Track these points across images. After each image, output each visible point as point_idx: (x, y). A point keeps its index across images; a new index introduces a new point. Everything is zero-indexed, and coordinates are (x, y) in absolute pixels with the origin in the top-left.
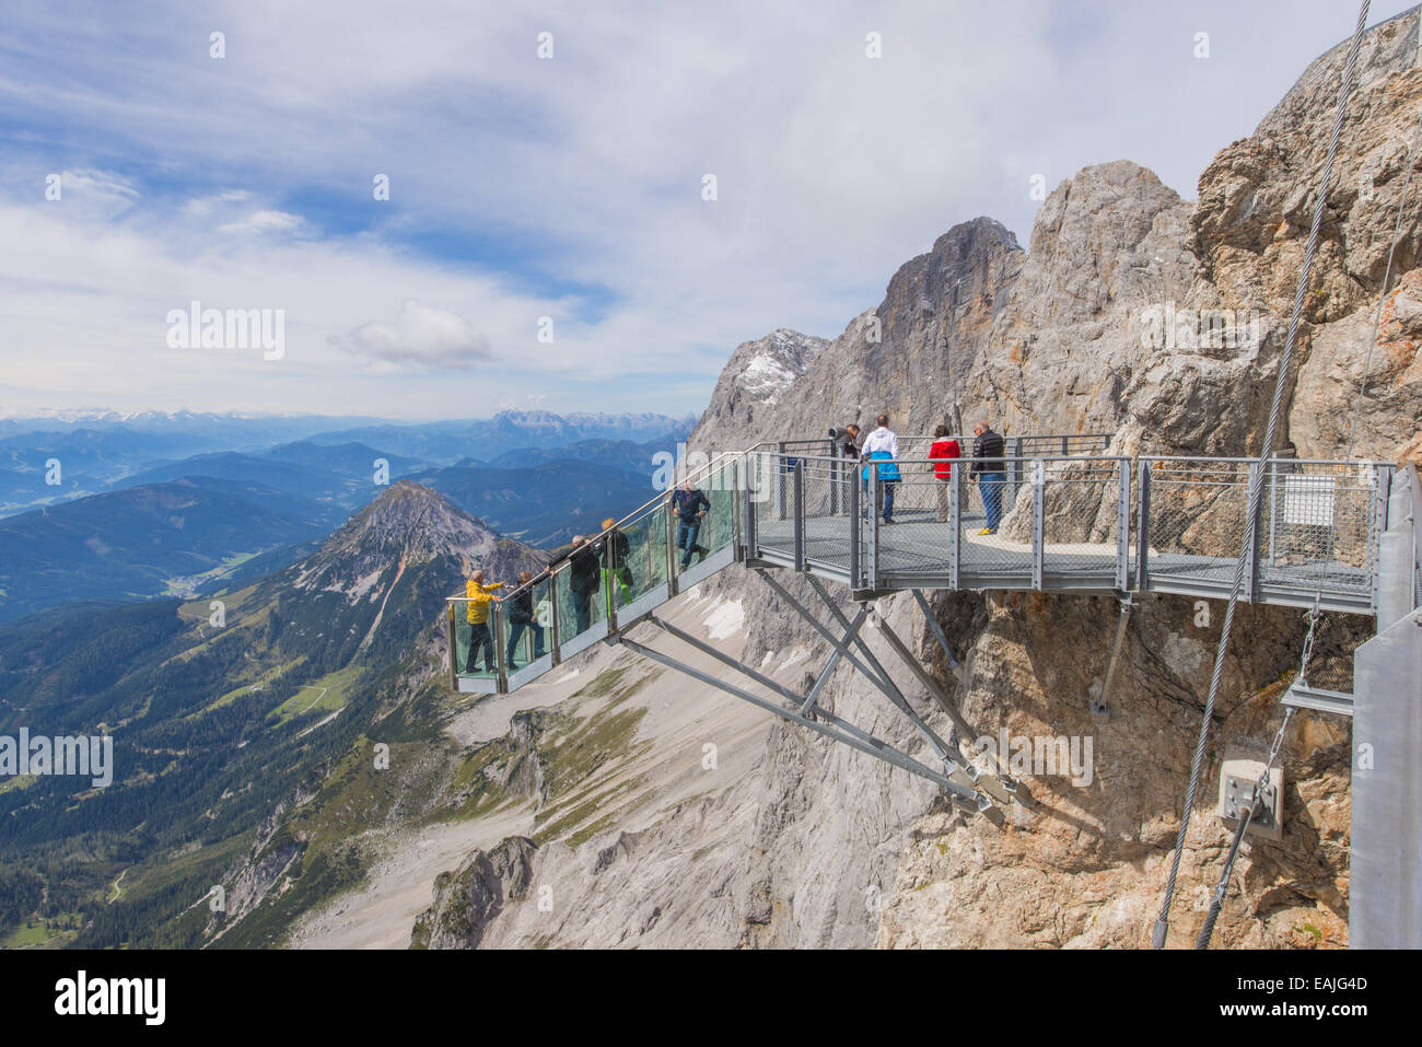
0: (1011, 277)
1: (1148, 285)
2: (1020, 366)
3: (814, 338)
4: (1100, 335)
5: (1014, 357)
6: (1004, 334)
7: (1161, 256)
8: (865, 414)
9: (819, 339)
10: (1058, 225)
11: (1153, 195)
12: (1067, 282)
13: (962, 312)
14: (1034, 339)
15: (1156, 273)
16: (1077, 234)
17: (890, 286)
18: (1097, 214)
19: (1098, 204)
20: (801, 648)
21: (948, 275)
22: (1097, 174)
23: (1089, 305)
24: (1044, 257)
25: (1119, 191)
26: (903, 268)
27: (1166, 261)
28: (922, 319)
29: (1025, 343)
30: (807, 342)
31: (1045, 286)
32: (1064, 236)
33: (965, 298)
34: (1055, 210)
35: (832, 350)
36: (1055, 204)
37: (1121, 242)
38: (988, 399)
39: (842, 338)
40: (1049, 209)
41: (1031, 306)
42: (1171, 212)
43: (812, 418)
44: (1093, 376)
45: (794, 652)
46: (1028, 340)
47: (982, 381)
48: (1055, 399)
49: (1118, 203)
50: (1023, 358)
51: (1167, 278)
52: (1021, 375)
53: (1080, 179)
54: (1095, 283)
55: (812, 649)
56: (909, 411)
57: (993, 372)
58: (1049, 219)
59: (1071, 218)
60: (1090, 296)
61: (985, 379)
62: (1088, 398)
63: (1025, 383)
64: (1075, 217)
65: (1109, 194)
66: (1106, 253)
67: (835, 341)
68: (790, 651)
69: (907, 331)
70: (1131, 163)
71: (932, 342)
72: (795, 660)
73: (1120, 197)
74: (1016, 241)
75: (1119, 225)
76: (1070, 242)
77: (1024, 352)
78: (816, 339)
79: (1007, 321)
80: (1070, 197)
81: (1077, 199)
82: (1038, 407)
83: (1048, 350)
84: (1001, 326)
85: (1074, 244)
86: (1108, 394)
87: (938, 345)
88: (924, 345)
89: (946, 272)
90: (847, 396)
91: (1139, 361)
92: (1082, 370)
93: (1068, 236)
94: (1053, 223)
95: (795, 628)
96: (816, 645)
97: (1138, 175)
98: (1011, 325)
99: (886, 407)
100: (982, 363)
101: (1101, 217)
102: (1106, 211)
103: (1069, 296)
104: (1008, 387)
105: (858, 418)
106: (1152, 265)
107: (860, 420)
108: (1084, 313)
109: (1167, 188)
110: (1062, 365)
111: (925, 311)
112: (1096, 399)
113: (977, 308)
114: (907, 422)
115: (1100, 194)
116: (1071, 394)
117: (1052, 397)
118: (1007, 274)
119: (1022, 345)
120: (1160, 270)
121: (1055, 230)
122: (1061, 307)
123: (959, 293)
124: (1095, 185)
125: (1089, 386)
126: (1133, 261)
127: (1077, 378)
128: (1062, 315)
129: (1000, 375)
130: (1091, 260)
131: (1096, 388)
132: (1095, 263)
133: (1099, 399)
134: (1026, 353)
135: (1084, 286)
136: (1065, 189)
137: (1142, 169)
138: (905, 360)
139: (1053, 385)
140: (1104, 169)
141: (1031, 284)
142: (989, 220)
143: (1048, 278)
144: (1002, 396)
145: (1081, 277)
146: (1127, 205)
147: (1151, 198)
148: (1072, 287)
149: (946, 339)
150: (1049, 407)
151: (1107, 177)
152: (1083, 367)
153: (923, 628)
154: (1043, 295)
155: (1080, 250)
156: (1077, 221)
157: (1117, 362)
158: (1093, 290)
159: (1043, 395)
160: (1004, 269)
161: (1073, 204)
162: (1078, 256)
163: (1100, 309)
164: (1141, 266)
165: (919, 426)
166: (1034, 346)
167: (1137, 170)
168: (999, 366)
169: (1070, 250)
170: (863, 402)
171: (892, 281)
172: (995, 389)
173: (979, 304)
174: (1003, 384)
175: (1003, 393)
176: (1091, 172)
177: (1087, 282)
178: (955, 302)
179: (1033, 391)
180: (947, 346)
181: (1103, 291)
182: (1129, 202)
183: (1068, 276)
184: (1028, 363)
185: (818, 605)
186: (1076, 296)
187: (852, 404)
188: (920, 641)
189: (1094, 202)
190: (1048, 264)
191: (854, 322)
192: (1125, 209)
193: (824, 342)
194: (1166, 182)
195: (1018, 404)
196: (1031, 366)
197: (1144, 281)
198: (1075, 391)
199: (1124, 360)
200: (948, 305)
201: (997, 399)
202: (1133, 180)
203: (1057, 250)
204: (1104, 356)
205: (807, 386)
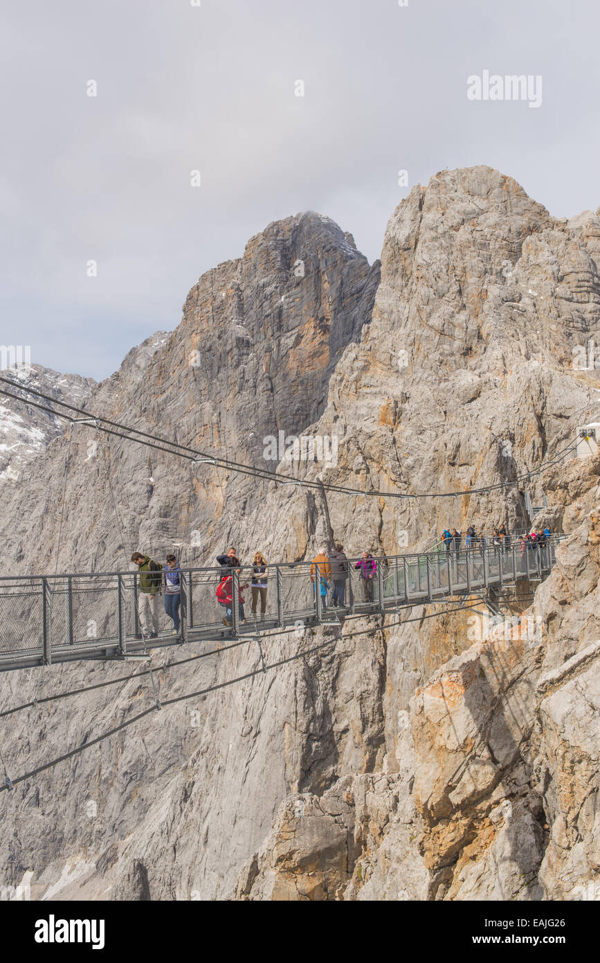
0: (353, 295)
1: (523, 325)
2: (392, 431)
3: (72, 377)
4: (478, 395)
5: (384, 420)
6: (357, 380)
7: (534, 289)
8: (161, 490)
9: (79, 378)
10: (413, 242)
11: (519, 210)
12: (430, 315)
13: (291, 342)
14: (406, 398)
15: (531, 309)
16: (437, 254)
17: (187, 304)
18: (457, 230)
19: (458, 220)
20: (79, 860)
21: (268, 290)
22: (453, 181)
23: (457, 344)
24: (399, 281)
25: (482, 204)
26: (204, 278)
27: (540, 294)
28: (235, 351)
29: (396, 402)
30: (62, 382)
31: (404, 318)
32: (421, 256)
33: (292, 323)
34: (407, 222)
35: (103, 395)
36: (408, 215)
37: (488, 267)
38: (358, 472)
39: (117, 376)
40: (400, 221)
41: (388, 344)
42: (542, 236)
43: (77, 499)
44: (474, 443)
45: (67, 868)
46: (399, 400)
47: (349, 450)
48: (435, 470)
49: (482, 218)
50: (395, 421)
51: (542, 315)
52: (394, 442)
53: (435, 186)
54: (461, 317)
55: (96, 858)
56: (225, 483)
57: (360, 438)
58: (403, 234)
59: (427, 235)
60: (458, 333)
61: (352, 447)
62: (472, 469)
63: (399, 451)
64: (433, 234)
65: (470, 207)
66: (472, 279)
67: (106, 382)
68: (59, 868)
69: (215, 369)
70: (492, 170)
71: (251, 383)
72: (71, 879)
73: (482, 212)
74: (354, 246)
75: (484, 246)
76: (429, 265)
77: (395, 414)
78: (73, 379)
79: (359, 364)
80: (424, 207)
81: (433, 210)
82: (416, 480)
83: (423, 411)
84: (352, 370)
85: (434, 267)
86: (492, 465)
87: (260, 388)
88: (241, 388)
89: (264, 286)
90: (132, 463)
91: (522, 426)
92: (463, 437)
93: (426, 257)
94: (408, 239)
95: (67, 828)
96: (102, 851)
97: (501, 185)
98: (365, 369)
99: (191, 479)
100: (332, 419)
101: (463, 235)
102: (468, 227)
103: (432, 333)
104: (381, 457)
105: (149, 498)
106: (526, 300)
107: (154, 499)
108: (452, 354)
109: (534, 203)
110: (440, 429)
111: (238, 339)
112: (481, 470)
113: (310, 336)
114: (222, 499)
115: (459, 206)
116: (453, 464)
117: (431, 468)
118: (347, 290)
119: (392, 405)
120: (535, 305)
121: (409, 247)
122: (425, 346)
123: (284, 316)
124: (453, 194)
125: (472, 455)
126: (503, 295)
127: (458, 446)
128: (426, 356)
129: (370, 443)
130: (455, 288)
131: (479, 457)
132: (460, 292)
133: (484, 471)
134: (398, 415)
135: (450, 321)
136: (418, 198)
137: (505, 178)
138: (215, 409)
139: (431, 454)
140: (462, 175)
141: (386, 316)
142: (318, 218)
143: (407, 309)
144: (374, 468)
145: (446, 308)
146: (491, 221)
147: (518, 214)
148: (435, 321)
149: (270, 379)
150: (429, 480)
151: (466, 184)
152: (465, 433)
153: (298, 768)
154: (402, 331)
155: (442, 275)
156: (435, 239)
157: (499, 428)
158: (460, 326)
159: (420, 465)
160: (342, 284)
161: (430, 217)
162: (441, 283)
163: (471, 349)
164: (514, 301)
165: (241, 504)
166: (406, 406)
167: (499, 180)
168: (367, 431)
169: (430, 275)
170: (157, 472)
171: (190, 297)
172: (365, 459)
173: (312, 331)
174: (374, 452)
175: (375, 464)
176: (448, 179)
177: (452, 316)
178: (280, 328)
179: (410, 461)
180: (272, 390)
181: (472, 327)
182: (493, 217)
183: (431, 307)
184: (401, 427)
185: (104, 787)
186: (442, 333)
187: (140, 475)
188: (296, 785)
189: (453, 217)
190: (405, 291)
191: (133, 352)
192: (489, 226)
193: (86, 382)
194: (532, 196)
195: (393, 477)
196: (405, 431)
197: (518, 319)
198: (458, 461)
199: (505, 425)
200: (270, 333)
201: (368, 472)
202: (496, 191)
203: (415, 274)
204: (485, 420)
205: (65, 451)
